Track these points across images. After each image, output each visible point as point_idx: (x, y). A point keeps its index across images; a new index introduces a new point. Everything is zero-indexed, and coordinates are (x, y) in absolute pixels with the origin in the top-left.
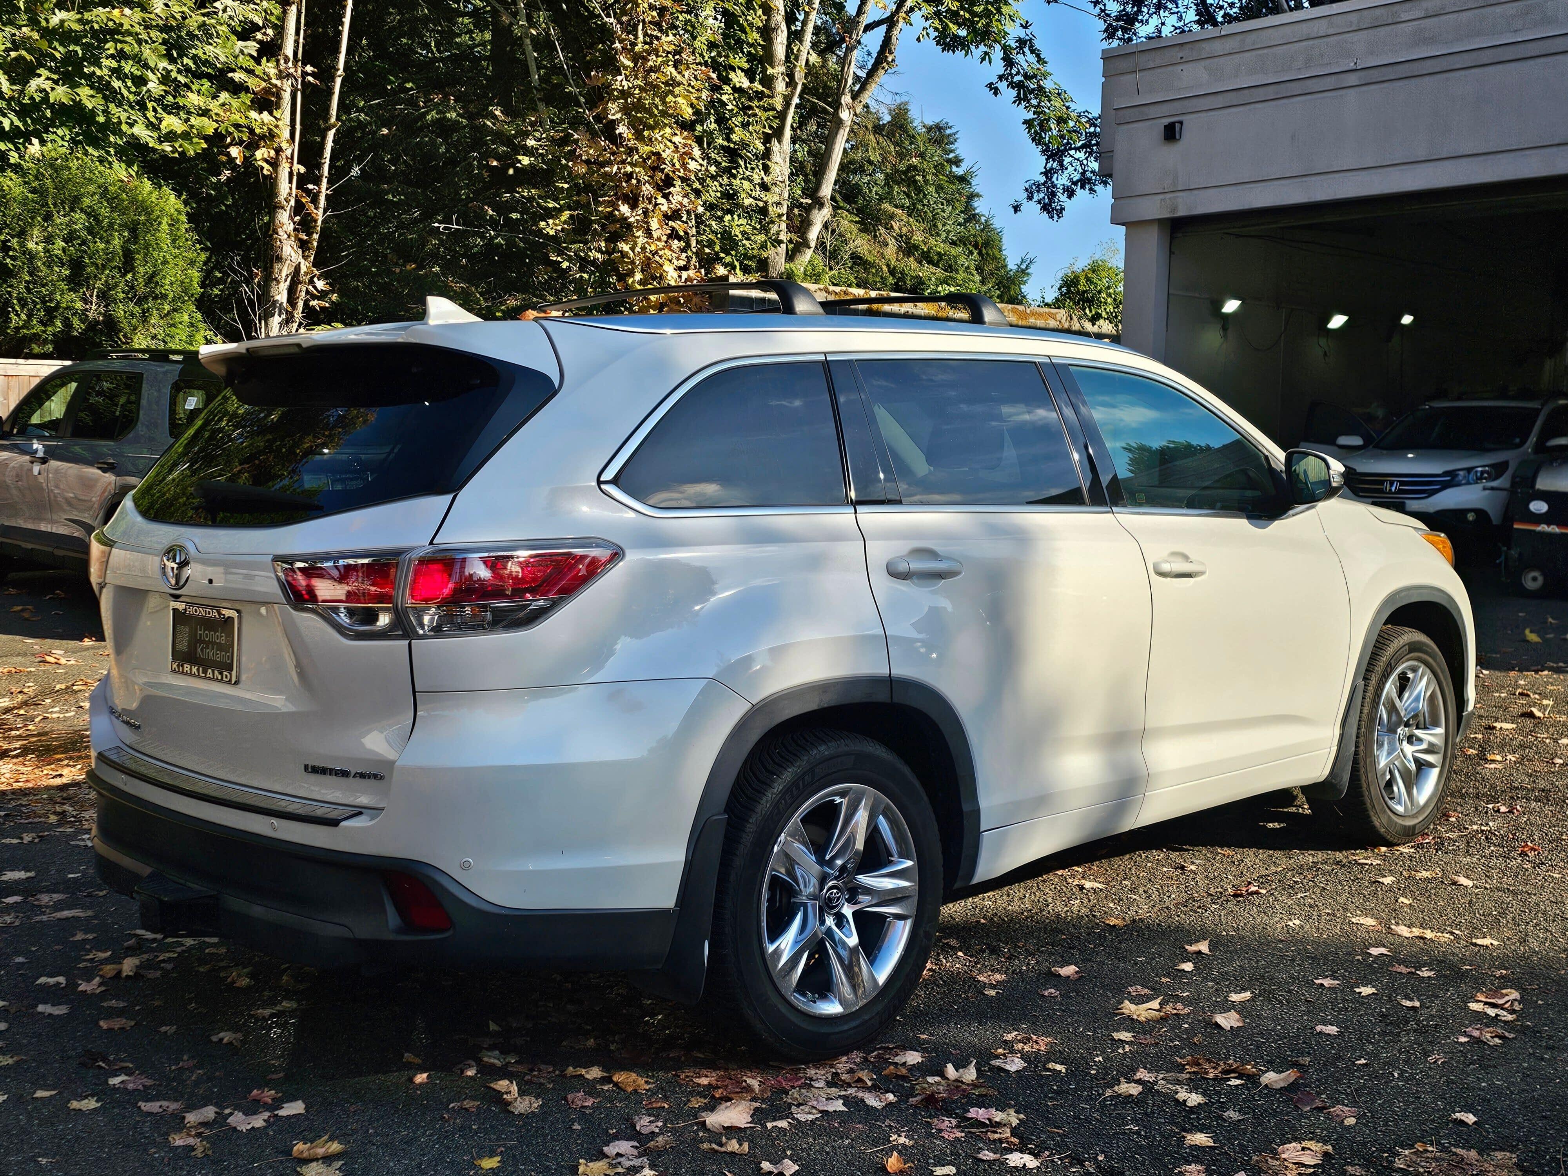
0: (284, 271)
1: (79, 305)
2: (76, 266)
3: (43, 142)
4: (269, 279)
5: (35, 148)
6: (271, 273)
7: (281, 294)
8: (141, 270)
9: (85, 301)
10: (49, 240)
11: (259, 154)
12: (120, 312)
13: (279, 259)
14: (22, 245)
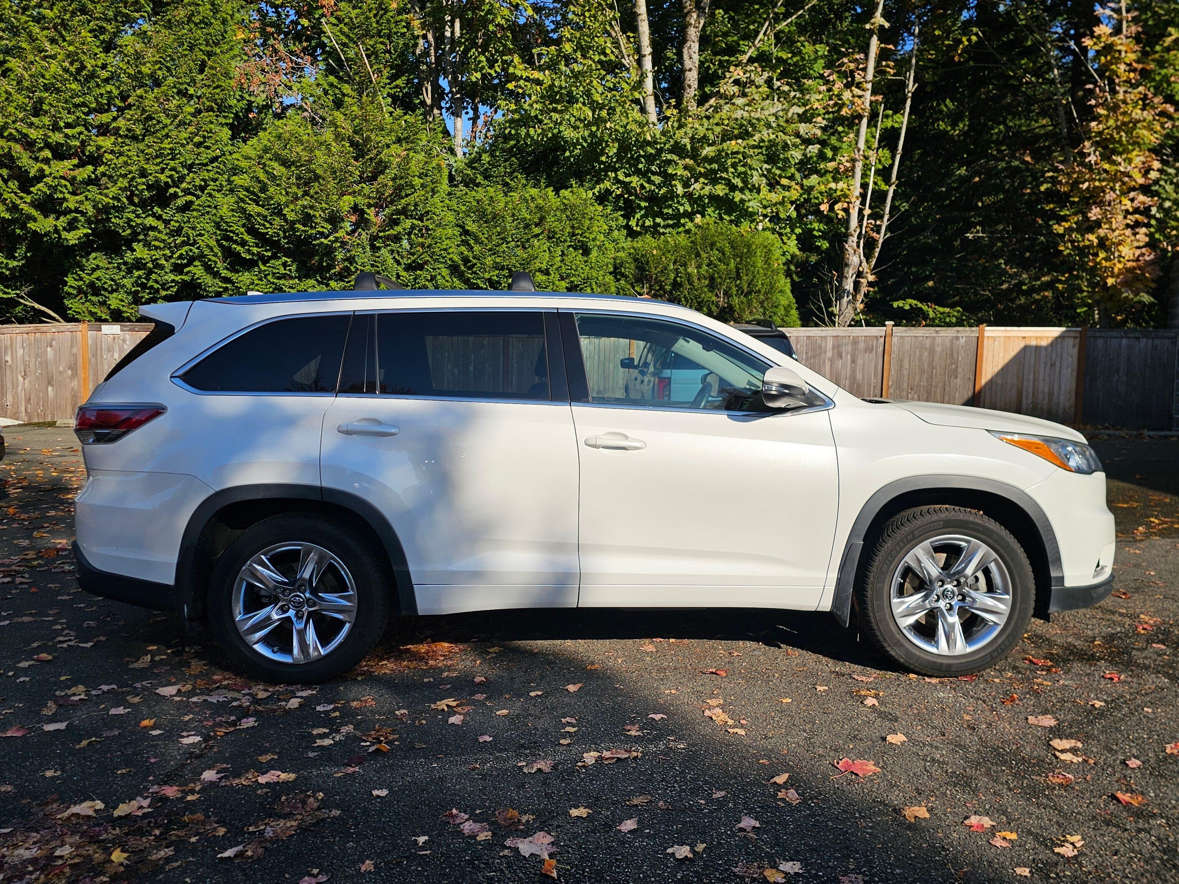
0: (850, 273)
1: (714, 298)
2: (712, 279)
3: (703, 216)
4: (841, 277)
5: (698, 219)
6: (842, 273)
7: (849, 285)
8: (745, 278)
9: (717, 295)
10: (699, 267)
11: (837, 207)
12: (735, 301)
13: (847, 265)
14: (686, 270)
